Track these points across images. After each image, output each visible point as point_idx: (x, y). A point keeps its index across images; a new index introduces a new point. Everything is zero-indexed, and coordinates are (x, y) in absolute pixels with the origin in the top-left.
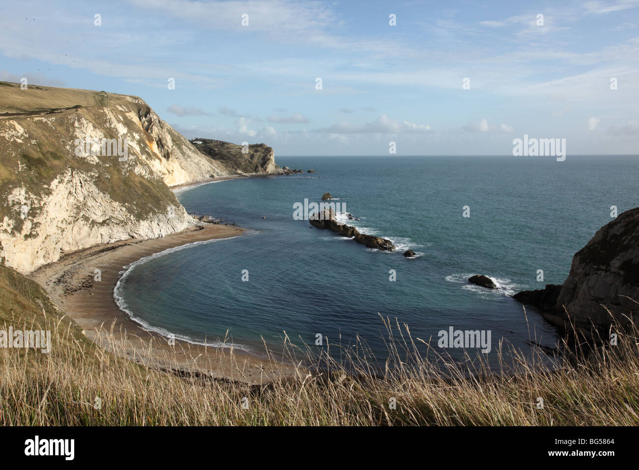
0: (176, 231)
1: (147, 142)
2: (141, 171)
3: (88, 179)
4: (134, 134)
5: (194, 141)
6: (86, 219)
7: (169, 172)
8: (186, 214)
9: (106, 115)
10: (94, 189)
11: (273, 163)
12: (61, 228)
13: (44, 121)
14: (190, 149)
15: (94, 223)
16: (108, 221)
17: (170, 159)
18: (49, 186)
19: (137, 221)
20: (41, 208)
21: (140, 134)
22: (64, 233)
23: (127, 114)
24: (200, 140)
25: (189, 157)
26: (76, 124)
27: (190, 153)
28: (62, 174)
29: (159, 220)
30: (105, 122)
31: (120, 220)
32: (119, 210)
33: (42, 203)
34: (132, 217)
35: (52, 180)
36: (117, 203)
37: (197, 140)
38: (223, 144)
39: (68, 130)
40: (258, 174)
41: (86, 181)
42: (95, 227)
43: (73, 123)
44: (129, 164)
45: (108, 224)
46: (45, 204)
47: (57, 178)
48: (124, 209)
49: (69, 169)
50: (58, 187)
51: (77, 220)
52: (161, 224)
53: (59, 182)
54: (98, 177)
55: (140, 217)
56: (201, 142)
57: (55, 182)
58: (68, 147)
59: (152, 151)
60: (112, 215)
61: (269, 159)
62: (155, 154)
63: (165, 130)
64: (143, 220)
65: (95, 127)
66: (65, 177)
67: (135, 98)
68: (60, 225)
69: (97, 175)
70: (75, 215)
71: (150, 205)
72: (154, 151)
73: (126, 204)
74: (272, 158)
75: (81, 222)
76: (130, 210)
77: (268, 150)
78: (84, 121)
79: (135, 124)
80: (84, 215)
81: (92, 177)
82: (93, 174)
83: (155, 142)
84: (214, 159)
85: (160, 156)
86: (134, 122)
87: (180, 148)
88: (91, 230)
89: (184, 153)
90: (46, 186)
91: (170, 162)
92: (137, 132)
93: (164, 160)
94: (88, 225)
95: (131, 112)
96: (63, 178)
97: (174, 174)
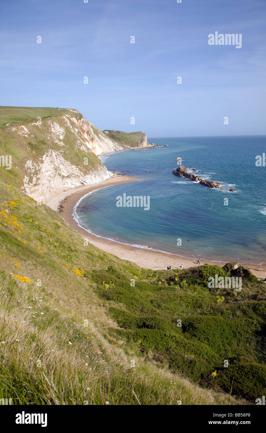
0: (104, 180)
1: (82, 133)
2: (84, 149)
3: (59, 154)
4: (75, 129)
5: (104, 131)
6: (60, 175)
7: (93, 148)
8: (107, 171)
9: (65, 120)
10: (62, 159)
11: (146, 141)
12: (48, 180)
13: (36, 125)
14: (103, 136)
15: (63, 177)
16: (70, 176)
17: (94, 142)
18: (42, 159)
19: (84, 175)
20: (39, 170)
21: (78, 129)
22: (50, 182)
23: (71, 119)
24: (107, 131)
25: (102, 140)
26: (52, 126)
27: (103, 138)
28: (47, 152)
29: (95, 175)
30: (65, 124)
31: (76, 175)
32: (75, 170)
33: (40, 167)
34: (82, 173)
35: (43, 156)
36: (74, 166)
37: (105, 131)
38: (119, 132)
39: (48, 129)
40: (139, 148)
41: (58, 155)
42: (64, 179)
43: (50, 125)
44: (78, 145)
45: (70, 177)
46: (41, 168)
47: (45, 155)
48: (78, 169)
49: (50, 149)
50: (46, 159)
51: (55, 176)
52: (96, 176)
53: (46, 156)
54: (64, 153)
55: (86, 173)
56: (108, 132)
57: (44, 156)
58: (49, 138)
59: (84, 138)
60: (72, 172)
61: (144, 140)
62: (86, 139)
63: (90, 126)
64: (87, 175)
65: (60, 127)
66: (49, 154)
67: (74, 110)
68: (48, 178)
69: (63, 152)
70: (54, 173)
71: (90, 167)
72: (86, 138)
73: (79, 166)
74: (146, 139)
75: (57, 177)
76: (80, 170)
77: (144, 135)
78: (55, 123)
79: (75, 124)
80: (58, 173)
81: (61, 153)
82: (61, 151)
83: (86, 133)
84: (115, 141)
85: (89, 140)
86: (75, 123)
87: (98, 136)
88: (63, 180)
89: (100, 138)
90: (40, 159)
91: (94, 143)
92: (77, 128)
93: (90, 142)
94: (61, 178)
95: (72, 117)
96: (48, 154)
97: (96, 150)
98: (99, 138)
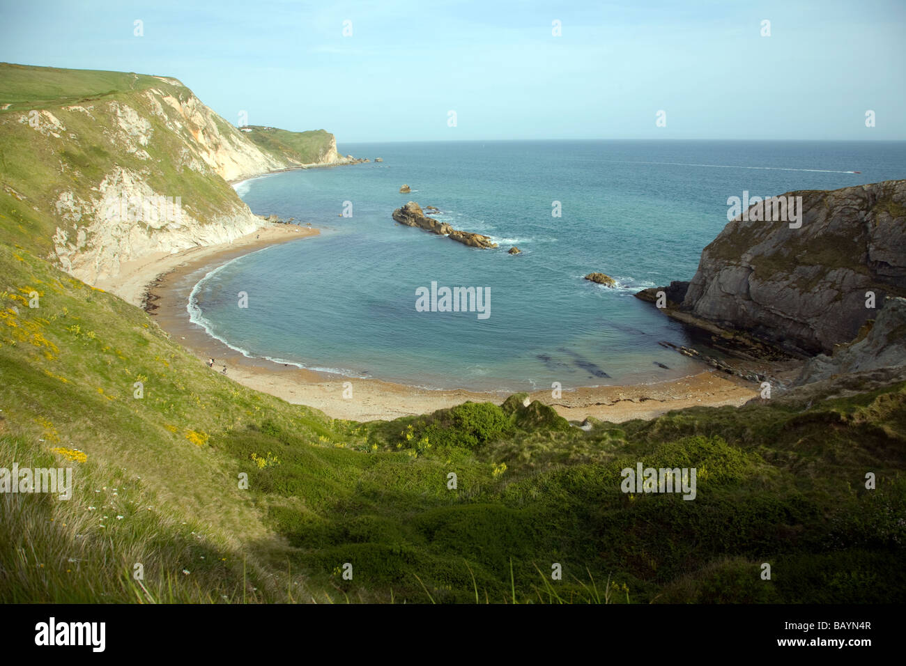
0: (245, 234)
1: (191, 131)
2: (198, 167)
3: (140, 179)
4: (175, 122)
5: (242, 128)
6: (143, 225)
7: (219, 166)
8: (252, 215)
9: (150, 101)
10: (147, 188)
11: (336, 151)
12: (116, 237)
13: (81, 111)
14: (240, 138)
15: (151, 230)
16: (167, 227)
17: (219, 151)
18: (99, 189)
19: (201, 225)
20: (93, 216)
21: (182, 122)
22: (121, 242)
23: (165, 99)
24: (248, 127)
25: (239, 147)
26: (119, 113)
27: (240, 143)
28: (111, 174)
29: (225, 223)
30: (150, 109)
31: (180, 225)
33: (93, 209)
34: (194, 220)
35: (101, 182)
37: (244, 127)
38: (275, 130)
39: (110, 121)
40: (319, 164)
41: (138, 180)
42: (154, 234)
43: (116, 111)
44: (183, 158)
45: (168, 230)
46: (96, 210)
47: (105, 179)
48: (184, 212)
49: (117, 167)
50: (109, 189)
51: (132, 227)
52: (227, 227)
53: (109, 184)
54: (152, 175)
55: (203, 221)
56: (250, 130)
57: (104, 184)
58: (113, 141)
59: (197, 142)
61: (331, 147)
62: (201, 145)
63: (209, 117)
64: (207, 224)
65: (140, 116)
66: (114, 177)
67: (172, 79)
68: (114, 233)
69: (149, 174)
71: (212, 206)
72: (200, 142)
73: (187, 206)
74: (334, 145)
75: (137, 229)
76: (190, 213)
77: (330, 136)
78: (126, 108)
79: (176, 110)
81: (143, 175)
82: (144, 172)
83: (200, 131)
84: (267, 149)
85: (208, 148)
86: (173, 108)
87: (228, 138)
88: (150, 237)
89: (234, 143)
90: (94, 189)
91: (219, 154)
92: (179, 120)
93: (212, 152)
94: (146, 233)
95: (169, 96)
96: (112, 178)
97: (225, 169)
98: (232, 143)
